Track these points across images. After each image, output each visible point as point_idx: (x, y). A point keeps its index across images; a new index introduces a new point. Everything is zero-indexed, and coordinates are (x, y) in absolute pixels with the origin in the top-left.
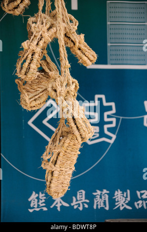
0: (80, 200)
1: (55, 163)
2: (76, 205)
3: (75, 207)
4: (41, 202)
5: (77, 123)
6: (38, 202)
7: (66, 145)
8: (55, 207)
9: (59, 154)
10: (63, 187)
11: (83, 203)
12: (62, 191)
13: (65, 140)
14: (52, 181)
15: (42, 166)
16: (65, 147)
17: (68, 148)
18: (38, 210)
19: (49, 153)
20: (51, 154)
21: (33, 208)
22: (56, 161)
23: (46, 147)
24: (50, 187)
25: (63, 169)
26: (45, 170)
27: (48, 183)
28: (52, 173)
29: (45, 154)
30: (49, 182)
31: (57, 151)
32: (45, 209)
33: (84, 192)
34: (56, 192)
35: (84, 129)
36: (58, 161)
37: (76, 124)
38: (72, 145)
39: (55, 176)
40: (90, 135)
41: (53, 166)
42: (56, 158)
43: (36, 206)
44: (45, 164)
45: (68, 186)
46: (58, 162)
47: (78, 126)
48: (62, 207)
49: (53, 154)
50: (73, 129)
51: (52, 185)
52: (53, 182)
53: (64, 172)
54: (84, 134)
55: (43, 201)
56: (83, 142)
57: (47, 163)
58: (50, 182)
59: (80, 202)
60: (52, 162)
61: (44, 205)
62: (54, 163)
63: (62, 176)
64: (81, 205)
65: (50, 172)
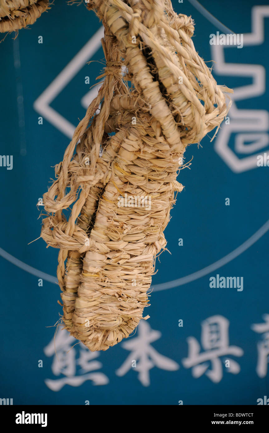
0: (213, 349)
1: (91, 226)
2: (201, 363)
3: (198, 372)
4: (85, 357)
5: (161, 73)
6: (77, 356)
7: (127, 157)
8: (133, 374)
9: (101, 191)
10: (121, 308)
11: (222, 358)
12: (119, 322)
13: (122, 142)
14: (81, 290)
15: (45, 235)
16: (122, 165)
17: (134, 169)
18: (76, 382)
19: (68, 190)
20: (72, 192)
21: (62, 376)
22: (93, 218)
23: (57, 167)
24: (73, 311)
25: (121, 245)
26: (55, 251)
27: (67, 298)
28: (81, 259)
29: (52, 192)
30: (70, 292)
31: (93, 179)
32: (100, 379)
33: (223, 323)
34: (97, 329)
35: (190, 93)
36: (99, 216)
37: (156, 78)
38: (147, 157)
39: (91, 269)
40: (210, 116)
41: (82, 235)
42: (91, 204)
43: (70, 371)
44: (52, 228)
45: (142, 307)
46: (102, 221)
47: (166, 83)
48: (155, 372)
49: (79, 192)
50: (148, 95)
51: (82, 303)
52: (85, 290)
53: (124, 255)
54: (188, 112)
55: (94, 354)
56: (187, 142)
57: (61, 226)
58: (76, 294)
59: (212, 356)
60: (78, 222)
61: (96, 365)
62: (85, 225)
63: (119, 272)
64: (217, 365)
65: (74, 256)
